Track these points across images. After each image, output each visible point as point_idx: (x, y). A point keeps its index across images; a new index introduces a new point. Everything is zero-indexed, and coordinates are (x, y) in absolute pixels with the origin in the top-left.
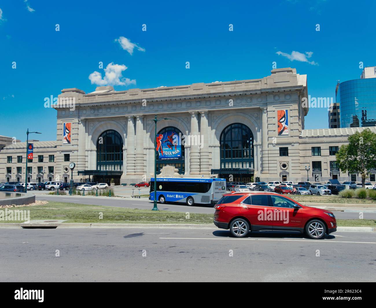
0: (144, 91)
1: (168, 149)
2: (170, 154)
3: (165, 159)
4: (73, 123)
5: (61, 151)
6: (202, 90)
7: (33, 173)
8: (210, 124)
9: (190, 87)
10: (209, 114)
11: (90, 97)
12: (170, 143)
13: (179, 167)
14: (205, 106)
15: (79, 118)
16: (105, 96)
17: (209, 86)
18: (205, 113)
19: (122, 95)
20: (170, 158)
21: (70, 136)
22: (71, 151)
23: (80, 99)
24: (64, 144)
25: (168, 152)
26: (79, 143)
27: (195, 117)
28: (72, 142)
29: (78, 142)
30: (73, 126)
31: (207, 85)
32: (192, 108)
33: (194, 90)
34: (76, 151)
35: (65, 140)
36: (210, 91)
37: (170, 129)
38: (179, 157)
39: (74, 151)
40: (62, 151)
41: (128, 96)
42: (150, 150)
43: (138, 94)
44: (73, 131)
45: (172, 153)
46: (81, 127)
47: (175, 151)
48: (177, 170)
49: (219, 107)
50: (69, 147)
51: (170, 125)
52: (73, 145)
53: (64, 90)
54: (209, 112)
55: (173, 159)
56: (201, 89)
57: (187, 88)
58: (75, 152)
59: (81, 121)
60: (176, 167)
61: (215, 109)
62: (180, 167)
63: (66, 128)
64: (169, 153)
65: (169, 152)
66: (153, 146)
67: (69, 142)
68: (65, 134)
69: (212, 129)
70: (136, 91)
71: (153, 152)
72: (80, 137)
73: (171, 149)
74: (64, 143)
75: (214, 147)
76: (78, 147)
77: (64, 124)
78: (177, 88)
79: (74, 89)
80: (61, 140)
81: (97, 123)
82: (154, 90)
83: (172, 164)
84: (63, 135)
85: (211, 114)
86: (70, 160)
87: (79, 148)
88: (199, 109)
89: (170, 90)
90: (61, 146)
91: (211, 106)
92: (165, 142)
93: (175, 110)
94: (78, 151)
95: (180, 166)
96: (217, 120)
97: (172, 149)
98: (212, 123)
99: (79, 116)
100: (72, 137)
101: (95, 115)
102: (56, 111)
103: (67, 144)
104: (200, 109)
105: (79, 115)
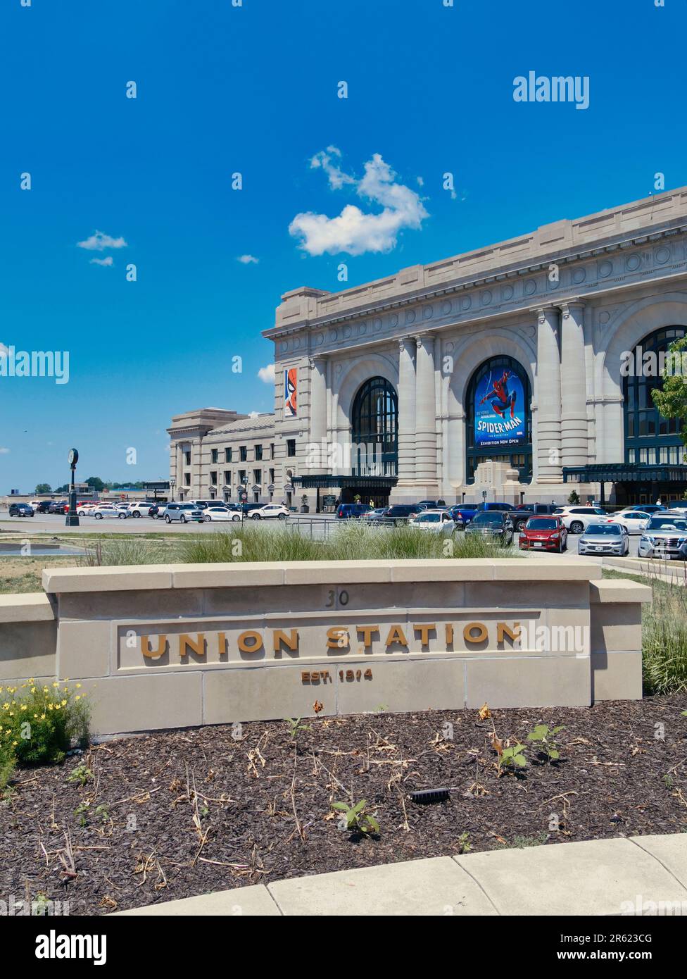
0: (431, 269)
1: (494, 416)
2: (498, 430)
3: (489, 443)
4: (300, 368)
5: (282, 433)
6: (562, 241)
7: (262, 483)
8: (589, 338)
9: (532, 238)
10: (584, 309)
11: (330, 302)
12: (499, 400)
13: (521, 465)
14: (571, 287)
15: (310, 354)
16: (355, 296)
17: (581, 225)
18: (571, 306)
19: (387, 286)
20: (499, 440)
21: (295, 398)
22: (296, 433)
23: (312, 311)
24: (287, 417)
25: (495, 424)
26: (313, 412)
27: (546, 321)
28: (301, 412)
29: (309, 410)
30: (301, 375)
31: (577, 225)
32: (539, 297)
33: (541, 244)
34: (306, 431)
35: (288, 408)
36: (583, 240)
37: (499, 362)
38: (519, 437)
39: (302, 431)
40: (284, 434)
41: (399, 286)
42: (452, 421)
43: (417, 280)
44: (301, 387)
45: (504, 428)
46: (316, 374)
47: (511, 421)
48: (516, 472)
49: (609, 283)
50: (297, 424)
51: (498, 353)
52: (300, 419)
53: (287, 294)
54: (585, 302)
55: (507, 442)
56: (560, 239)
57: (526, 241)
58: (305, 434)
59: (315, 360)
60: (513, 466)
61: (596, 290)
62: (523, 465)
63: (290, 382)
64: (496, 428)
65: (497, 426)
66: (459, 410)
67: (294, 411)
68: (287, 396)
69: (595, 352)
70: (413, 271)
71: (460, 425)
72: (313, 400)
73: (501, 415)
74: (286, 415)
75: (601, 405)
76: (309, 423)
77: (286, 371)
78: (502, 248)
79: (302, 289)
80: (282, 409)
81: (347, 362)
82: (451, 263)
83: (504, 456)
84: (284, 396)
85: (594, 308)
86: (296, 453)
87: (313, 425)
88: (554, 298)
89: (487, 257)
90: (282, 421)
91: (588, 283)
92: (488, 398)
93: (497, 308)
94: (309, 431)
95: (524, 463)
96: (609, 323)
97: (504, 417)
98: (597, 333)
99: (311, 350)
100: (301, 399)
101: (339, 344)
102: (272, 344)
103: (291, 416)
104: (559, 297)
105: (312, 348)
